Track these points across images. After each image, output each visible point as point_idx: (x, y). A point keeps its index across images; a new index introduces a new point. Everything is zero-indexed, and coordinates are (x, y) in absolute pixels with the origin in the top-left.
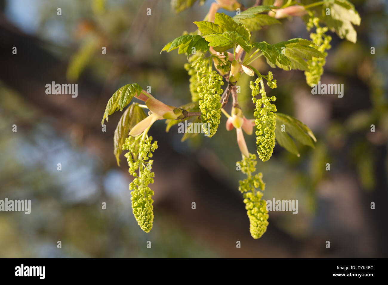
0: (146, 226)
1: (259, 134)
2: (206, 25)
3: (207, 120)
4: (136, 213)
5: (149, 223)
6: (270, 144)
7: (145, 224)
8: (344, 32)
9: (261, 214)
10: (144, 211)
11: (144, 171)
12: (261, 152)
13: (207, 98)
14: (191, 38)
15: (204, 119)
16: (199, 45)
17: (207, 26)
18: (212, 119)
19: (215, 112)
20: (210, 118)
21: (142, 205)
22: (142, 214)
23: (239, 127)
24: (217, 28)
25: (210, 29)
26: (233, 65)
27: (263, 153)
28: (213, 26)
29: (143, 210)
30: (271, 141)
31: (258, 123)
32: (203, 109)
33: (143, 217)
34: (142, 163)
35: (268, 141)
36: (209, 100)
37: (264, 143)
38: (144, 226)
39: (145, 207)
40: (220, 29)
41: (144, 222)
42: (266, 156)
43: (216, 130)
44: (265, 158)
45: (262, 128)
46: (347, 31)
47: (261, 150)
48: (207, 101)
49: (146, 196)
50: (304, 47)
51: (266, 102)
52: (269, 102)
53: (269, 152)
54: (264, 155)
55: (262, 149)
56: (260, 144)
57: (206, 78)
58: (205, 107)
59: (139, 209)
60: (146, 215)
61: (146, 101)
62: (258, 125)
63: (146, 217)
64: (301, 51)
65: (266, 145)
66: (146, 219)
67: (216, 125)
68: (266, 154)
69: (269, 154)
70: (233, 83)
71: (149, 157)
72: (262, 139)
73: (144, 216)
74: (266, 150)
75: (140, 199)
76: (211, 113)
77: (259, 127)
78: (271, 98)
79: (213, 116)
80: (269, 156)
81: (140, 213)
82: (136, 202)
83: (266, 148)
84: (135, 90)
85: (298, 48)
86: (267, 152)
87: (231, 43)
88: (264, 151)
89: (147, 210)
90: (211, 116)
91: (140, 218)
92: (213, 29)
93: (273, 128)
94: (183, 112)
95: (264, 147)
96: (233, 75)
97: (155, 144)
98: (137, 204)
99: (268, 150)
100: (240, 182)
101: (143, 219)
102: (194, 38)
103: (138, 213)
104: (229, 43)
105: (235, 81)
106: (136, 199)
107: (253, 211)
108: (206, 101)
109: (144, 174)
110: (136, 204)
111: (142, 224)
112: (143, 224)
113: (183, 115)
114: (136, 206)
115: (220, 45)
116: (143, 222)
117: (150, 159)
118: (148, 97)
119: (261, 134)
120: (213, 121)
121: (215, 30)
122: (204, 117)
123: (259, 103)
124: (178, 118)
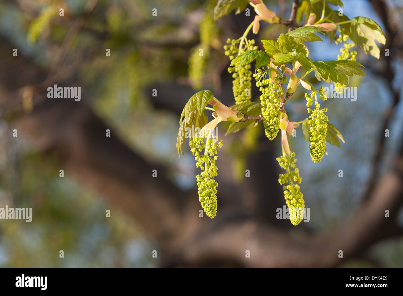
0: (212, 213)
1: (314, 140)
2: (269, 43)
3: (270, 125)
4: (204, 202)
5: (214, 210)
6: (322, 148)
7: (211, 211)
8: (368, 49)
9: (299, 204)
10: (211, 200)
11: (211, 166)
12: (314, 155)
13: (270, 107)
14: (258, 54)
15: (267, 125)
16: (264, 60)
17: (271, 43)
18: (274, 125)
19: (277, 120)
20: (272, 124)
21: (209, 195)
22: (209, 203)
23: (284, 129)
24: (278, 45)
25: (272, 46)
26: (292, 79)
27: (316, 157)
28: (275, 44)
29: (209, 199)
30: (323, 146)
31: (313, 131)
32: (266, 116)
33: (209, 205)
34: (208, 158)
35: (321, 146)
36: (272, 109)
37: (318, 148)
38: (210, 213)
39: (212, 197)
40: (280, 46)
41: (211, 209)
42: (319, 158)
43: (276, 135)
44: (317, 160)
45: (316, 135)
46: (371, 48)
47: (314, 154)
48: (270, 109)
49: (212, 187)
50: (349, 66)
51: (321, 113)
52: (323, 113)
53: (321, 156)
54: (316, 158)
55: (316, 152)
56: (314, 148)
57: (269, 89)
58: (268, 114)
59: (206, 198)
60: (212, 204)
61: (214, 106)
62: (313, 132)
63: (212, 205)
64: (345, 69)
65: (320, 149)
66: (212, 207)
67: (277, 130)
68: (318, 157)
69: (321, 157)
70: (291, 94)
71: (215, 154)
72: (316, 144)
73: (211, 205)
74: (318, 153)
75: (207, 190)
76: (273, 120)
77: (314, 134)
78: (324, 109)
79: (275, 122)
80: (320, 159)
81: (207, 202)
82: (203, 193)
83: (319, 152)
84: (209, 96)
85: (343, 66)
86: (319, 155)
87: (292, 60)
88: (317, 154)
89: (213, 199)
90: (274, 122)
91: (207, 206)
92: (275, 46)
93: (325, 135)
94: (244, 116)
95: (317, 151)
96: (291, 88)
97: (221, 142)
98: (205, 194)
99: (320, 154)
100: (280, 175)
101: (210, 207)
102: (261, 54)
103: (205, 201)
104: (290, 60)
105: (292, 92)
106: (203, 189)
107: (292, 202)
108: (268, 109)
109: (210, 168)
110: (203, 194)
111: (208, 211)
112: (210, 211)
113: (244, 118)
114: (203, 195)
115: (282, 61)
116: (209, 210)
117: (215, 155)
118: (216, 102)
119: (315, 140)
120: (275, 127)
121: (276, 47)
122: (267, 123)
123: (315, 113)
124: (239, 121)
